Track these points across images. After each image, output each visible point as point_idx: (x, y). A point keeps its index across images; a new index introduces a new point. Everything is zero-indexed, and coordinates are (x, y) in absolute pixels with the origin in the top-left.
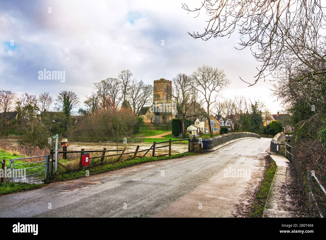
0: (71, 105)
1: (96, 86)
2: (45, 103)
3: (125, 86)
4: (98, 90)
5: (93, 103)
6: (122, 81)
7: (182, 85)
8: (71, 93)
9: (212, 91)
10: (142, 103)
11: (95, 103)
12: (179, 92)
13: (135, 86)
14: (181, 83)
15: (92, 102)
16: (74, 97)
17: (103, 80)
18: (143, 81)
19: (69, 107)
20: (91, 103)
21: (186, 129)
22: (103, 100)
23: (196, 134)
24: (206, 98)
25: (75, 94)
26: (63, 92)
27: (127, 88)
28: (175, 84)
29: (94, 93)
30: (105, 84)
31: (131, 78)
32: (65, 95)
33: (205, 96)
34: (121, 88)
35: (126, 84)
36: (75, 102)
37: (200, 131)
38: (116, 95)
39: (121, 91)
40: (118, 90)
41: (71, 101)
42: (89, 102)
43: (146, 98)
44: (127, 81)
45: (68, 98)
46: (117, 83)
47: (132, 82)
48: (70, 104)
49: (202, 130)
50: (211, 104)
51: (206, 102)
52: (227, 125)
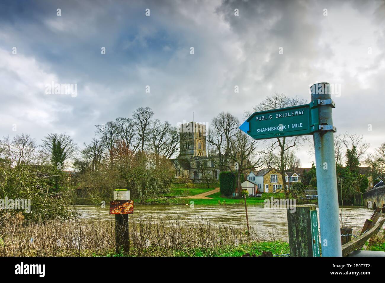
1: (100, 129)
2: (24, 149)
3: (142, 129)
4: (102, 135)
5: (95, 154)
6: (138, 121)
7: (226, 129)
8: (63, 136)
10: (168, 153)
11: (97, 153)
12: (222, 137)
14: (224, 125)
15: (94, 152)
16: (68, 142)
17: (110, 121)
18: (170, 123)
19: (61, 156)
20: (92, 153)
21: (241, 186)
22: (110, 149)
24: (279, 141)
25: (70, 138)
26: (51, 135)
27: (145, 132)
29: (95, 139)
30: (113, 127)
31: (151, 119)
32: (54, 140)
34: (137, 132)
35: (145, 126)
36: (71, 150)
37: (258, 189)
38: (130, 141)
39: (137, 136)
40: (132, 134)
41: (64, 148)
42: (89, 152)
43: (175, 145)
44: (146, 123)
45: (59, 143)
46: (131, 126)
47: (153, 125)
48: (62, 152)
49: (260, 187)
50: (287, 149)
51: (280, 148)
52: (292, 181)
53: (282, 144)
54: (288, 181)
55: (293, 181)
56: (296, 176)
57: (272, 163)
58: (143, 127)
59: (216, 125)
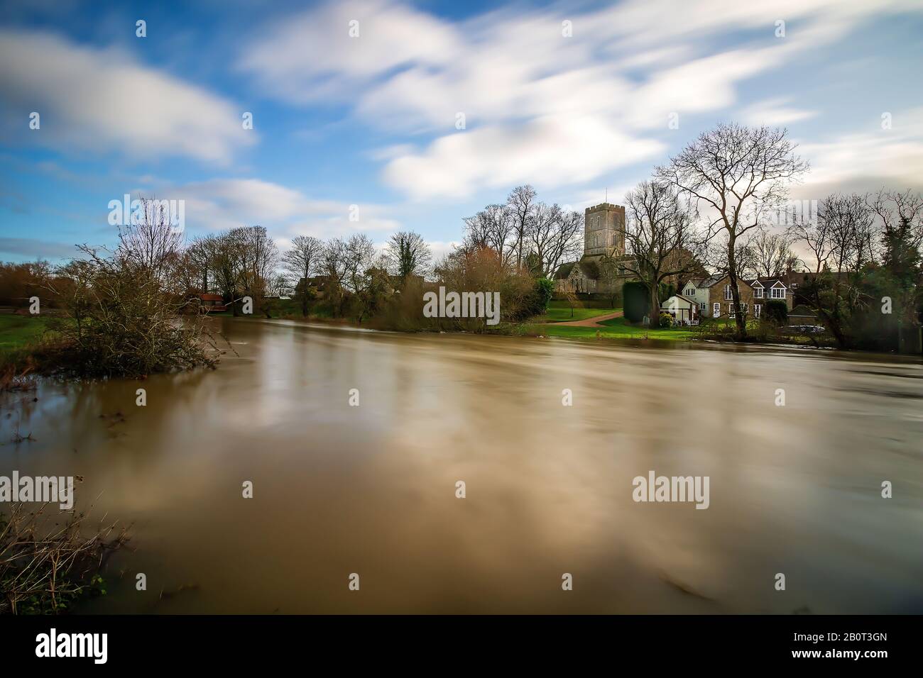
0: (414, 259)
1: (468, 223)
3: (521, 219)
4: (471, 231)
6: (515, 208)
7: (650, 208)
8: (413, 234)
9: (744, 197)
12: (641, 222)
13: (541, 218)
14: (647, 202)
16: (418, 243)
17: (481, 210)
18: (560, 206)
21: (661, 306)
23: (687, 319)
24: (725, 218)
25: (420, 238)
26: (397, 233)
27: (526, 223)
28: (632, 206)
30: (484, 219)
31: (534, 202)
33: (723, 211)
35: (525, 214)
36: (422, 253)
37: (698, 312)
38: (504, 239)
39: (514, 230)
40: (508, 227)
41: (415, 250)
43: (566, 241)
44: (526, 209)
45: (408, 245)
47: (535, 211)
48: (411, 257)
49: (704, 308)
50: (741, 234)
51: (726, 230)
52: (772, 297)
53: (731, 223)
54: (762, 297)
55: (774, 296)
56: (758, 286)
57: (745, 265)
58: (522, 215)
59: (632, 203)
